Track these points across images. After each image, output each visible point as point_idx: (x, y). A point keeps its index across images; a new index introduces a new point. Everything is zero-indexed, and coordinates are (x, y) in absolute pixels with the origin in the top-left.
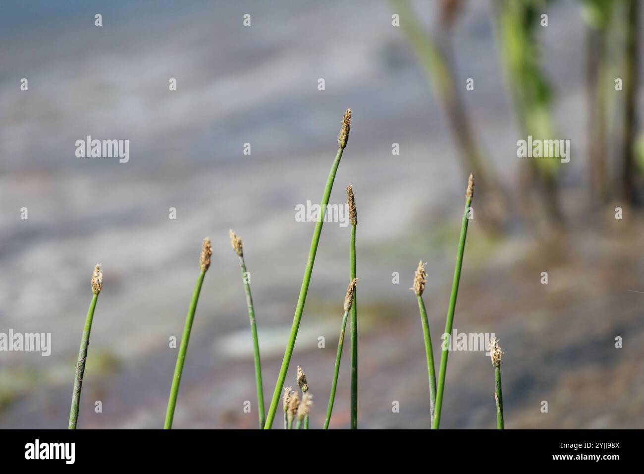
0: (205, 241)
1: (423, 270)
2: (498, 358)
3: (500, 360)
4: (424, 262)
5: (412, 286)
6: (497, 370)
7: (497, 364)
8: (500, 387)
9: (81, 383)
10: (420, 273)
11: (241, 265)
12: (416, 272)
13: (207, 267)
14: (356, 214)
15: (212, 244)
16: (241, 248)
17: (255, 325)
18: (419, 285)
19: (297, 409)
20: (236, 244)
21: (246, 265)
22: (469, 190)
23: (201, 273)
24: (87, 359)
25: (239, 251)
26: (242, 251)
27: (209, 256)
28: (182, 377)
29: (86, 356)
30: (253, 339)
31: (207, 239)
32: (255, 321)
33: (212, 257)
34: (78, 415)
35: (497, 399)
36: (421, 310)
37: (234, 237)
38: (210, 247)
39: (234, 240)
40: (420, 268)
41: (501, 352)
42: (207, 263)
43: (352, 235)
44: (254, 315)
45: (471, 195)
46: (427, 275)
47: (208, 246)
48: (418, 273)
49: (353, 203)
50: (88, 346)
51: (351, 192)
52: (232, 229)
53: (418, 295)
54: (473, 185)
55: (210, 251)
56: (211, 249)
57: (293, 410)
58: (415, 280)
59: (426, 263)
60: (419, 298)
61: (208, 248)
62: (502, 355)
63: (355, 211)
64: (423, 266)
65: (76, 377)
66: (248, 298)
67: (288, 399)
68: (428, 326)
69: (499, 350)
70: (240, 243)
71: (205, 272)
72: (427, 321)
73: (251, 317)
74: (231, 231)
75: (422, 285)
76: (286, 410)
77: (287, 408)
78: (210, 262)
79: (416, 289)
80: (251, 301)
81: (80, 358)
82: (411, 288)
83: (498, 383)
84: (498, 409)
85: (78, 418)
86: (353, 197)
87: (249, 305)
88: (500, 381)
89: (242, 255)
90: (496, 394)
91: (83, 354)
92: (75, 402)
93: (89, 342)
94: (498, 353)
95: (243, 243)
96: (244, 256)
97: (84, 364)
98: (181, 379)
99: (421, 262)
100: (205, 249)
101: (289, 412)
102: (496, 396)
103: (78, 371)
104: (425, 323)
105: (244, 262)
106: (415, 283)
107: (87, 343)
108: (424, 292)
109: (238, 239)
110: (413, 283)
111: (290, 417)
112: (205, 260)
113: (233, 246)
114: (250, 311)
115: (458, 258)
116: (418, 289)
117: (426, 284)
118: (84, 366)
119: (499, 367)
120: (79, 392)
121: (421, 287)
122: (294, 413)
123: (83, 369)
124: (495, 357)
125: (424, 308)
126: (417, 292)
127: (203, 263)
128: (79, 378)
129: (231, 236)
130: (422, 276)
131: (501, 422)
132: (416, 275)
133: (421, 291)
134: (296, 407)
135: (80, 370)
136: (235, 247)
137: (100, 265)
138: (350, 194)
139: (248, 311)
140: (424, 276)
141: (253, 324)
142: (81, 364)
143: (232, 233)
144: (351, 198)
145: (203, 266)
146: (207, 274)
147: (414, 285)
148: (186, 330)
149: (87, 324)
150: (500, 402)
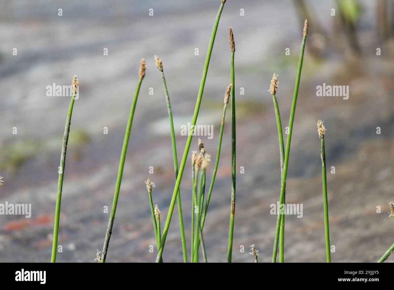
0: (142, 61)
1: (276, 79)
2: (323, 133)
3: (324, 134)
4: (276, 74)
5: (269, 89)
6: (322, 140)
7: (322, 137)
8: (324, 150)
9: (66, 148)
10: (274, 81)
11: (162, 77)
12: (271, 80)
13: (143, 77)
14: (234, 45)
15: (146, 63)
16: (162, 66)
17: (171, 113)
18: (273, 88)
19: (201, 164)
20: (159, 64)
21: (165, 77)
22: (305, 29)
23: (140, 80)
24: (70, 133)
25: (161, 68)
26: (162, 68)
27: (144, 70)
28: (128, 144)
29: (69, 131)
30: (170, 122)
31: (143, 60)
32: (171, 111)
33: (146, 71)
34: (64, 168)
35: (322, 158)
36: (275, 104)
37: (157, 59)
38: (145, 65)
39: (157, 61)
40: (274, 78)
41: (325, 129)
42: (143, 74)
43: (232, 58)
44: (170, 108)
45: (306, 32)
46: (278, 82)
47: (144, 63)
48: (273, 81)
49: (233, 38)
50: (70, 125)
51: (231, 31)
52: (156, 55)
53: (273, 94)
54: (308, 26)
55: (145, 67)
56: (145, 66)
57: (198, 165)
58: (271, 85)
59: (278, 75)
60: (273, 96)
61: (143, 65)
62: (326, 131)
63: (234, 43)
64: (276, 77)
65: (63, 145)
66: (167, 97)
67: (194, 158)
68: (279, 114)
69: (323, 128)
70: (161, 64)
71: (142, 80)
72: (278, 111)
73: (168, 108)
74: (155, 56)
75: (276, 88)
76: (194, 165)
77: (195, 163)
78: (145, 74)
79: (272, 91)
80: (169, 99)
81: (65, 133)
82: (269, 90)
83: (323, 148)
84: (323, 164)
85: (65, 169)
86: (232, 34)
87: (168, 102)
88: (324, 147)
89: (162, 71)
90: (321, 154)
91: (67, 130)
92: (63, 160)
93: (71, 123)
94: (323, 130)
95: (163, 64)
96: (164, 71)
97: (68, 136)
98: (128, 145)
99: (274, 74)
100: (141, 66)
101: (196, 165)
102: (321, 156)
103: (64, 141)
104: (277, 112)
105: (164, 75)
106: (271, 87)
107: (70, 124)
108: (277, 93)
109: (160, 61)
110: (270, 87)
111: (196, 169)
112: (142, 72)
113: (157, 65)
114: (168, 105)
115: (298, 71)
116: (273, 91)
117: (278, 88)
118: (68, 138)
119: (323, 138)
120: (65, 153)
121: (275, 90)
122: (199, 166)
123: (67, 140)
124: (321, 132)
125: (277, 102)
126: (272, 93)
127: (141, 74)
128: (65, 145)
129: (155, 59)
130: (275, 83)
131: (324, 171)
132: (272, 82)
133: (275, 92)
134: (200, 162)
135: (65, 140)
136: (158, 66)
137: (77, 76)
138: (231, 33)
139: (167, 105)
140: (276, 83)
141: (170, 112)
142: (66, 137)
143: (156, 57)
144: (231, 35)
145: (140, 76)
146: (143, 81)
147: (270, 88)
148: (130, 115)
149: (69, 112)
150: (324, 159)
